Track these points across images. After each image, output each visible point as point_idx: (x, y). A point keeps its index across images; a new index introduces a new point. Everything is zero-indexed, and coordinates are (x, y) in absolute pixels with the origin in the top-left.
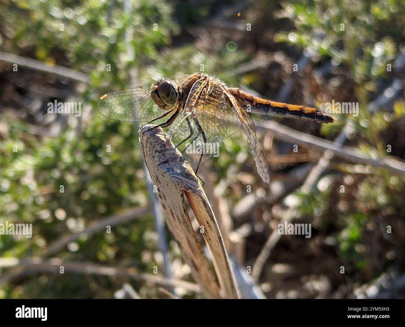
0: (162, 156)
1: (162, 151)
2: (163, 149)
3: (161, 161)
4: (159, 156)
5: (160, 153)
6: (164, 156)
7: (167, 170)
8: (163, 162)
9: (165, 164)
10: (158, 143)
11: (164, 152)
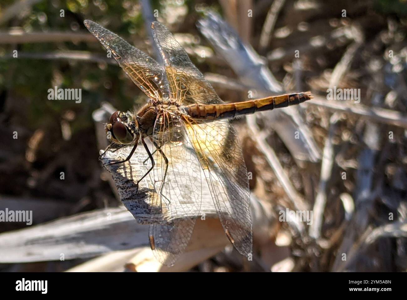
0: (124, 192)
1: (125, 188)
2: (126, 186)
3: (124, 197)
4: (122, 192)
5: (122, 189)
6: (126, 193)
7: (131, 207)
8: (126, 199)
9: (128, 201)
10: (120, 179)
11: (126, 189)
